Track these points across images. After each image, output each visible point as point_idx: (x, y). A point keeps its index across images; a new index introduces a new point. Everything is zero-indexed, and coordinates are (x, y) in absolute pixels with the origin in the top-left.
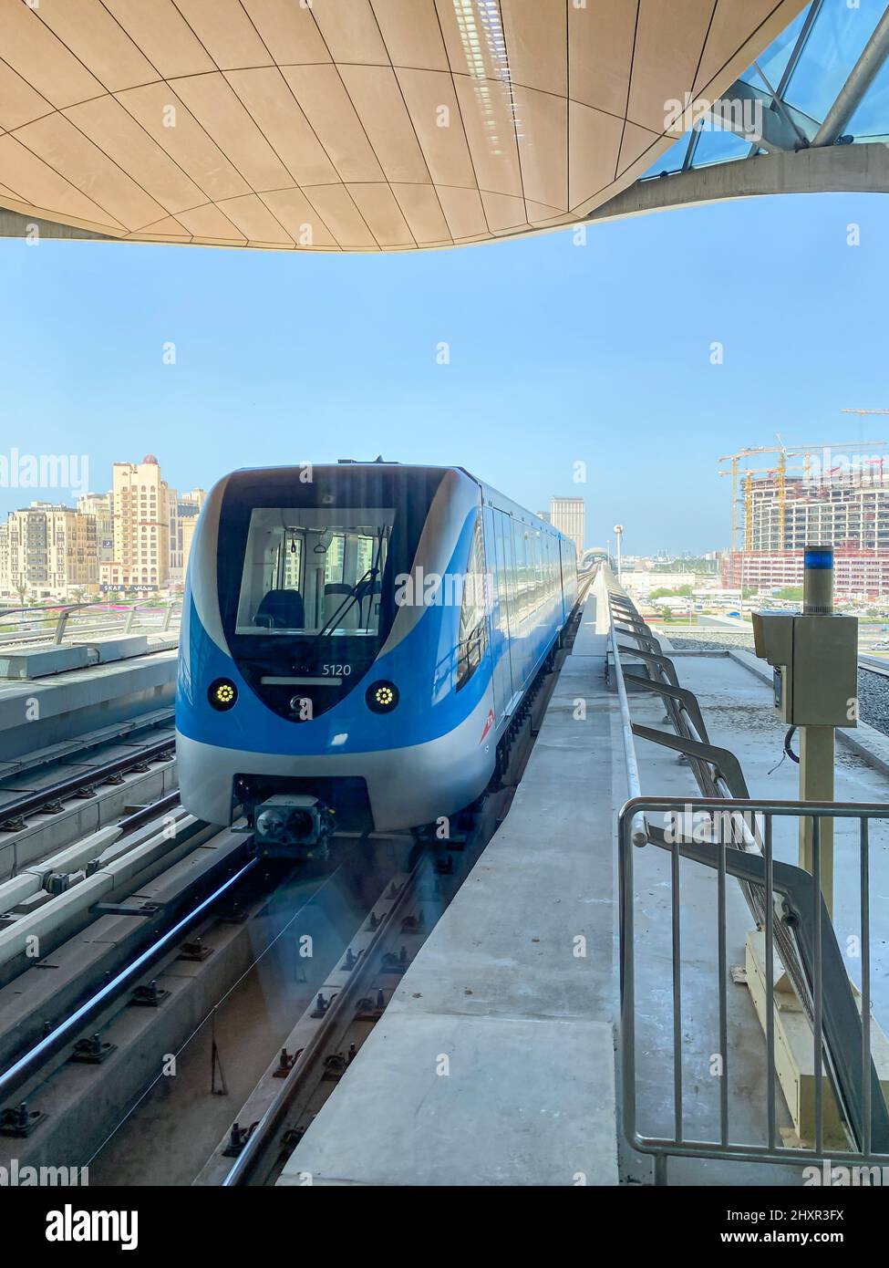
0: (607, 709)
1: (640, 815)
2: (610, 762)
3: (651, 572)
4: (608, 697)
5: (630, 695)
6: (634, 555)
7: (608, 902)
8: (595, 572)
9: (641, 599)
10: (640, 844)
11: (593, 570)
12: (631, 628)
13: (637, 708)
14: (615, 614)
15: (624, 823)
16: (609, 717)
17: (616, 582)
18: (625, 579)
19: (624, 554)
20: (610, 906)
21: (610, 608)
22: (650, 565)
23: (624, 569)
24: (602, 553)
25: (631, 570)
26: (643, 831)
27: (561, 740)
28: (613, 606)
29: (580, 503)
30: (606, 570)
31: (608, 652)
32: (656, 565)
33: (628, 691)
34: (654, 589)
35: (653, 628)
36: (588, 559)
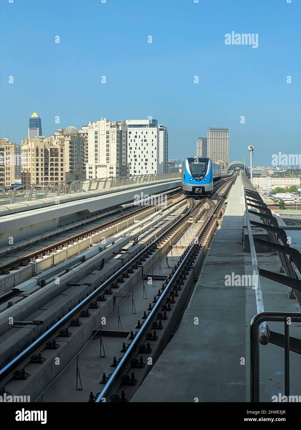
0: (243, 263)
1: (264, 324)
2: (245, 296)
3: (272, 177)
4: (243, 256)
5: (258, 254)
6: (261, 166)
7: (242, 384)
8: (236, 177)
9: (265, 194)
10: (264, 343)
11: (234, 175)
12: (258, 211)
13: (262, 262)
14: (248, 202)
15: (254, 329)
16: (244, 268)
17: (250, 183)
18: (255, 181)
19: (254, 166)
20: (244, 387)
21: (245, 198)
22: (271, 172)
23: (255, 175)
24: (240, 165)
25: (258, 175)
26: (266, 335)
27: (214, 283)
28: (247, 197)
29: (226, 132)
30: (243, 175)
31: (244, 227)
32: (275, 173)
33: (257, 251)
34: (274, 188)
35: (273, 212)
36: (231, 168)
